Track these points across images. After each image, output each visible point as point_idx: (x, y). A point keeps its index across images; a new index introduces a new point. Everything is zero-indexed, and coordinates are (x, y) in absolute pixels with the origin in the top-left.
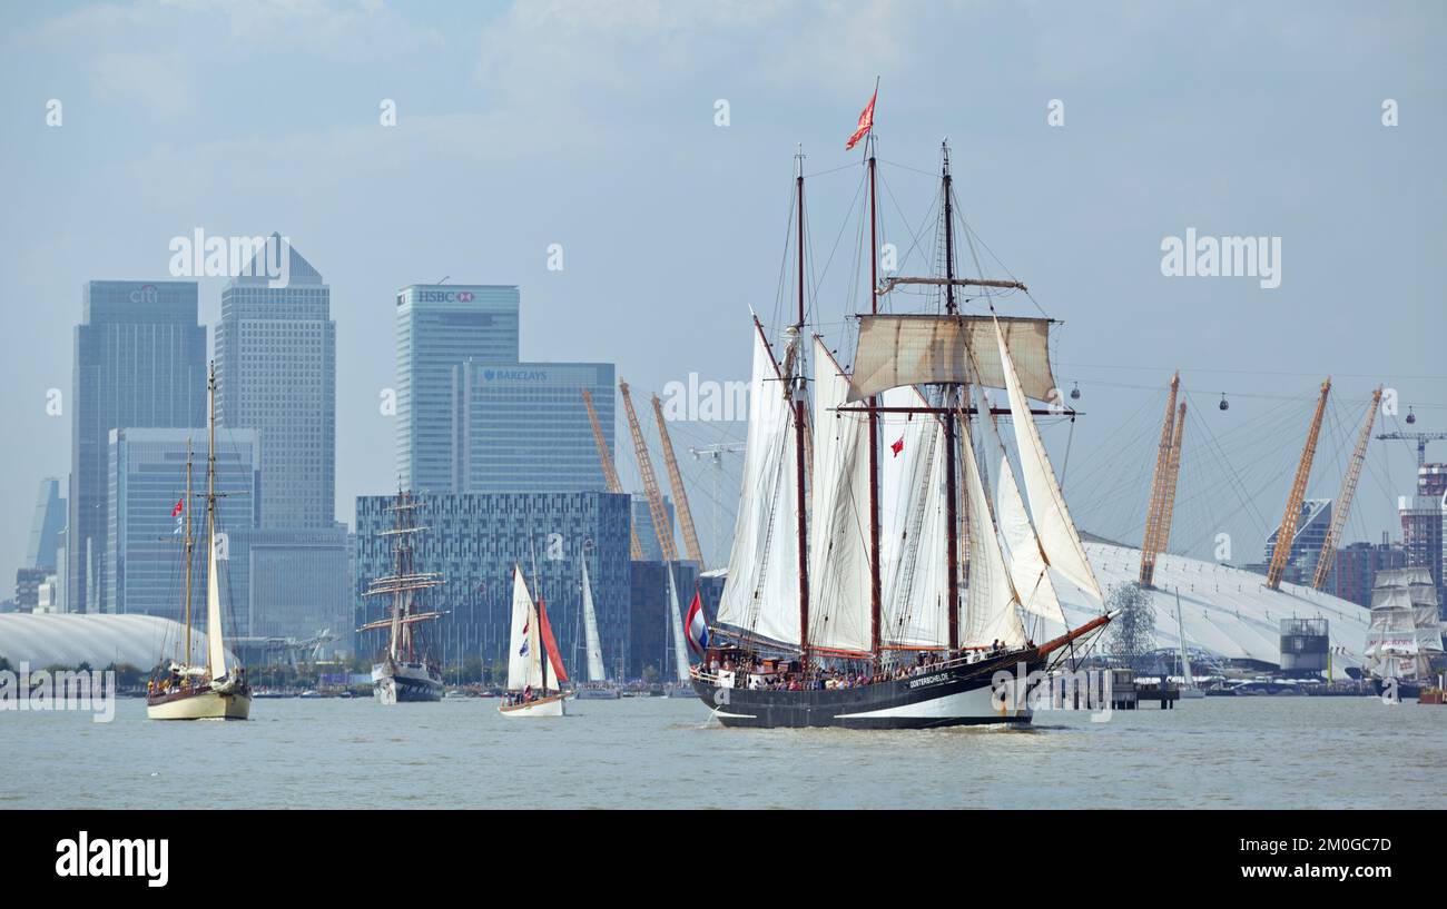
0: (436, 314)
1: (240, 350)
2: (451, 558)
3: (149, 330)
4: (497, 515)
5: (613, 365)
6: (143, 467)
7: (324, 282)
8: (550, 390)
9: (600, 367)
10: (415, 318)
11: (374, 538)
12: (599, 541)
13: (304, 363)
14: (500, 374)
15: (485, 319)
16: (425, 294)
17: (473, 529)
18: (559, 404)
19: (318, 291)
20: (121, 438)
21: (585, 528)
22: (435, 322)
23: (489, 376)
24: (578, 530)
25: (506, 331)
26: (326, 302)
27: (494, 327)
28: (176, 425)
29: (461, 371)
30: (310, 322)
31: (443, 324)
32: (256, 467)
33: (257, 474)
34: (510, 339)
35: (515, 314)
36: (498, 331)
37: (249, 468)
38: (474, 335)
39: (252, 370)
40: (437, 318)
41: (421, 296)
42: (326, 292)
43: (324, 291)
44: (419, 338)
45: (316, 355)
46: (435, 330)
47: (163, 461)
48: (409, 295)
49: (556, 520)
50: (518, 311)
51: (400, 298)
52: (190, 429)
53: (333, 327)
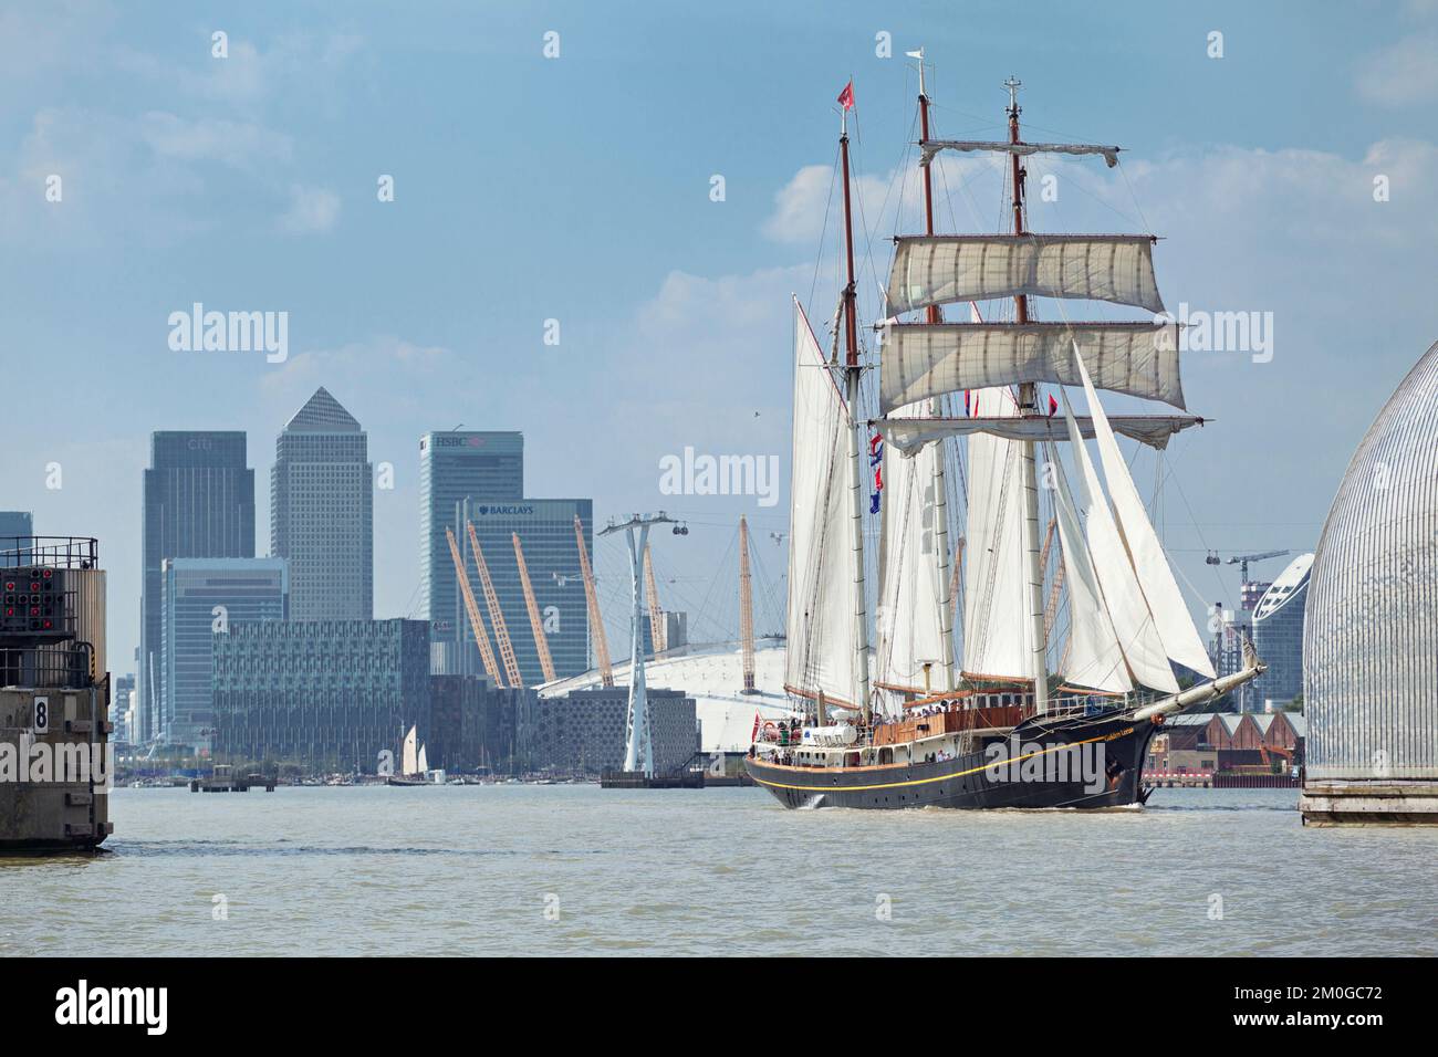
0: (450, 457)
1: (290, 488)
2: (286, 674)
3: (205, 473)
4: (321, 638)
5: (590, 501)
6: (188, 592)
7: (362, 429)
8: (536, 523)
9: (579, 502)
10: (433, 461)
11: (226, 657)
12: (402, 659)
13: (345, 499)
14: (493, 509)
15: (493, 461)
16: (441, 440)
17: (304, 650)
18: (555, 534)
19: (357, 437)
20: (169, 567)
21: (390, 649)
22: (451, 464)
23: (484, 510)
24: (385, 650)
25: (512, 471)
26: (364, 446)
27: (501, 468)
28: (228, 555)
29: (461, 507)
30: (351, 464)
31: (457, 466)
32: (284, 591)
33: (286, 596)
34: (516, 478)
35: (519, 457)
36: (506, 471)
37: (279, 592)
38: (483, 474)
39: (300, 506)
40: (451, 461)
41: (438, 442)
42: (363, 438)
43: (362, 437)
44: (438, 478)
45: (355, 492)
46: (450, 471)
47: (206, 587)
48: (428, 440)
49: (367, 642)
50: (522, 453)
51: (422, 443)
52: (241, 558)
53: (370, 468)
